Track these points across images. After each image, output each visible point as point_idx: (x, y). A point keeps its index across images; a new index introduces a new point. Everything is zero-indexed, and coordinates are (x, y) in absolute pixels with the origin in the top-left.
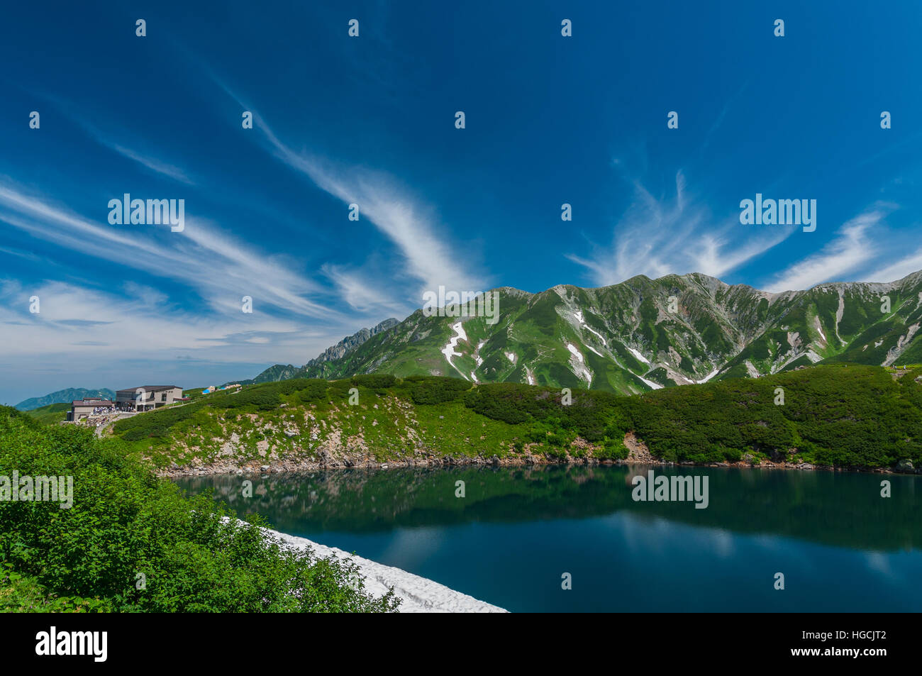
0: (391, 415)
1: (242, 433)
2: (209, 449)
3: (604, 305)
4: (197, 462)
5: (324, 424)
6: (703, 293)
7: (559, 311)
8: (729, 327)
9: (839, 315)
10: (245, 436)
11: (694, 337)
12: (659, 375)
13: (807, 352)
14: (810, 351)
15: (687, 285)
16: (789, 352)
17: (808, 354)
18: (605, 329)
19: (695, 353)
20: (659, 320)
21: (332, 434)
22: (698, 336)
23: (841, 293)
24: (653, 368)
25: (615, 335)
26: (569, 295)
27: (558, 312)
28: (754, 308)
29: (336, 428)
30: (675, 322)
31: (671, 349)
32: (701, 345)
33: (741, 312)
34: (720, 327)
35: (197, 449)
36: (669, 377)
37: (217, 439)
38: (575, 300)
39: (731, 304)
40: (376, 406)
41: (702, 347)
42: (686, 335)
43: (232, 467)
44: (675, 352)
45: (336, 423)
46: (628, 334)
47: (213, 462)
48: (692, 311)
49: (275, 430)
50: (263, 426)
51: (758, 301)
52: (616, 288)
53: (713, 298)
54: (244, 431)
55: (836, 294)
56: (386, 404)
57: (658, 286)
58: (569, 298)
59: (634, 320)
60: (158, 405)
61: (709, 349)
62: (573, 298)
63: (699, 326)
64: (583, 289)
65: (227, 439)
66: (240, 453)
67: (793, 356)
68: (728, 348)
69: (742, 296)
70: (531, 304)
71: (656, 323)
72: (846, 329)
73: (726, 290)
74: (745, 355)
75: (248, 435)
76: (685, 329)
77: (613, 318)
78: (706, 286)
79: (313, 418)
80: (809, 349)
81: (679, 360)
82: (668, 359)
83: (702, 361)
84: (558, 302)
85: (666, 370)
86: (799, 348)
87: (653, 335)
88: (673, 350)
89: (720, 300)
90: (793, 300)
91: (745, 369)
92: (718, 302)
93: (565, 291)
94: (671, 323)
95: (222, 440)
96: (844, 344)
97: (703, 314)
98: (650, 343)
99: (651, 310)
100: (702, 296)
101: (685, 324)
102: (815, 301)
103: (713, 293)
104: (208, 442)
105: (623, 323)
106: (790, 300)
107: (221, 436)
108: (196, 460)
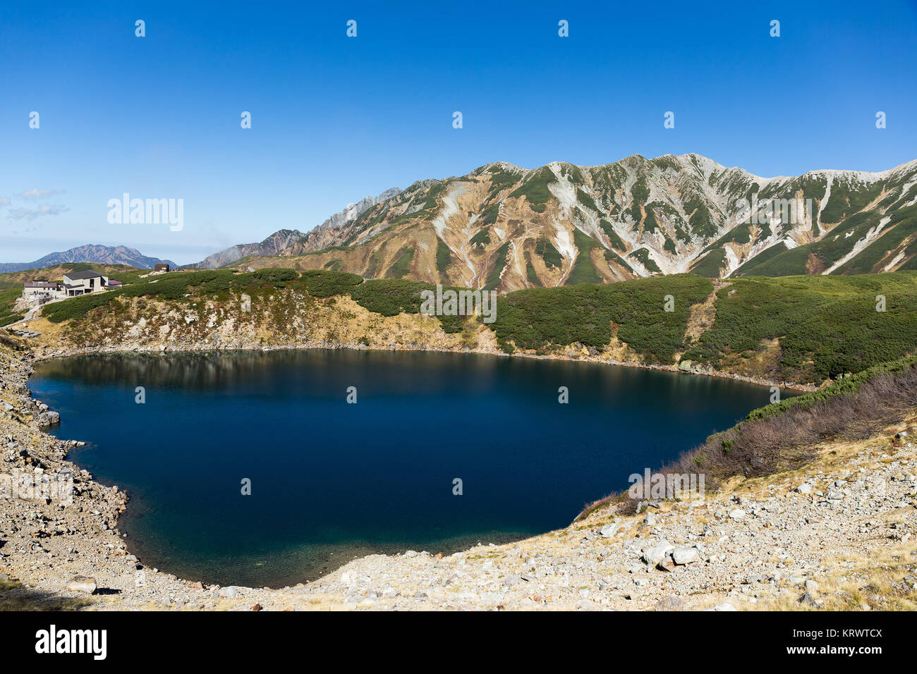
0: (283, 305)
1: (149, 317)
2: (119, 331)
3: (597, 184)
4: (108, 341)
5: (222, 313)
6: (697, 174)
7: (551, 188)
8: (717, 210)
9: (823, 204)
10: (151, 321)
11: (681, 219)
12: (642, 256)
13: (785, 239)
14: (788, 238)
15: (682, 166)
16: (769, 238)
17: (785, 241)
18: (595, 209)
19: (680, 235)
20: (649, 201)
21: (227, 320)
22: (686, 218)
23: (830, 182)
24: (637, 247)
25: (605, 215)
26: (563, 173)
27: (550, 190)
28: (744, 193)
29: (232, 315)
30: (664, 204)
31: (656, 230)
32: (686, 227)
33: (731, 195)
34: (708, 210)
35: (109, 330)
36: (650, 257)
37: (128, 323)
38: (569, 178)
39: (722, 188)
40: (272, 298)
41: (687, 229)
42: (673, 217)
43: (136, 346)
44: (660, 234)
45: (232, 312)
46: (617, 213)
47: (121, 341)
48: (683, 193)
49: (177, 316)
50: (167, 313)
51: (749, 185)
52: (611, 167)
53: (707, 181)
54: (151, 317)
55: (825, 182)
56: (281, 295)
57: (653, 166)
58: (563, 176)
59: (624, 200)
60: (87, 291)
61: (693, 232)
62: (567, 175)
63: (688, 208)
64: (578, 166)
65: (136, 322)
66: (145, 335)
67: (772, 241)
68: (711, 231)
69: (735, 179)
70: (525, 181)
71: (646, 204)
72: (827, 217)
73: (721, 173)
74: (727, 239)
75: (153, 320)
76: (673, 211)
77: (605, 198)
78: (701, 168)
79: (212, 307)
80: (788, 236)
81: (663, 241)
82: (652, 241)
83: (686, 243)
84: (553, 179)
85: (648, 251)
86: (778, 234)
87: (641, 216)
88: (659, 231)
89: (714, 182)
90: (783, 186)
91: (724, 252)
92: (711, 184)
93: (559, 169)
94: (660, 204)
95: (131, 324)
96: (823, 232)
97: (693, 196)
98: (637, 224)
99: (642, 190)
100: (696, 177)
101: (673, 206)
102: (803, 188)
103: (707, 175)
104: (119, 324)
105: (614, 202)
106: (780, 186)
107: (131, 320)
108: (107, 339)
